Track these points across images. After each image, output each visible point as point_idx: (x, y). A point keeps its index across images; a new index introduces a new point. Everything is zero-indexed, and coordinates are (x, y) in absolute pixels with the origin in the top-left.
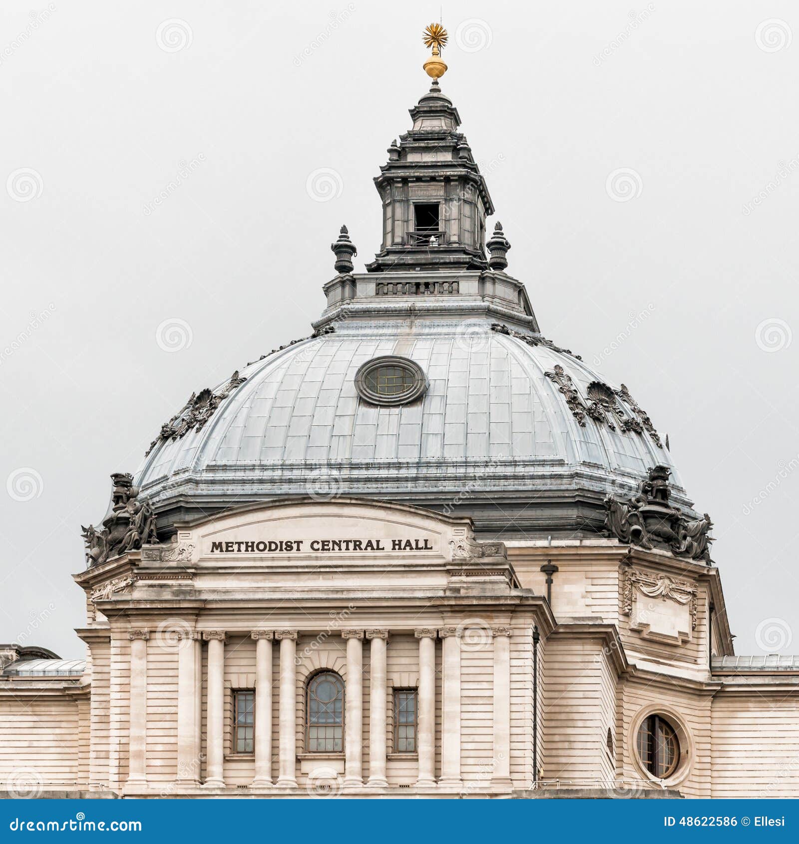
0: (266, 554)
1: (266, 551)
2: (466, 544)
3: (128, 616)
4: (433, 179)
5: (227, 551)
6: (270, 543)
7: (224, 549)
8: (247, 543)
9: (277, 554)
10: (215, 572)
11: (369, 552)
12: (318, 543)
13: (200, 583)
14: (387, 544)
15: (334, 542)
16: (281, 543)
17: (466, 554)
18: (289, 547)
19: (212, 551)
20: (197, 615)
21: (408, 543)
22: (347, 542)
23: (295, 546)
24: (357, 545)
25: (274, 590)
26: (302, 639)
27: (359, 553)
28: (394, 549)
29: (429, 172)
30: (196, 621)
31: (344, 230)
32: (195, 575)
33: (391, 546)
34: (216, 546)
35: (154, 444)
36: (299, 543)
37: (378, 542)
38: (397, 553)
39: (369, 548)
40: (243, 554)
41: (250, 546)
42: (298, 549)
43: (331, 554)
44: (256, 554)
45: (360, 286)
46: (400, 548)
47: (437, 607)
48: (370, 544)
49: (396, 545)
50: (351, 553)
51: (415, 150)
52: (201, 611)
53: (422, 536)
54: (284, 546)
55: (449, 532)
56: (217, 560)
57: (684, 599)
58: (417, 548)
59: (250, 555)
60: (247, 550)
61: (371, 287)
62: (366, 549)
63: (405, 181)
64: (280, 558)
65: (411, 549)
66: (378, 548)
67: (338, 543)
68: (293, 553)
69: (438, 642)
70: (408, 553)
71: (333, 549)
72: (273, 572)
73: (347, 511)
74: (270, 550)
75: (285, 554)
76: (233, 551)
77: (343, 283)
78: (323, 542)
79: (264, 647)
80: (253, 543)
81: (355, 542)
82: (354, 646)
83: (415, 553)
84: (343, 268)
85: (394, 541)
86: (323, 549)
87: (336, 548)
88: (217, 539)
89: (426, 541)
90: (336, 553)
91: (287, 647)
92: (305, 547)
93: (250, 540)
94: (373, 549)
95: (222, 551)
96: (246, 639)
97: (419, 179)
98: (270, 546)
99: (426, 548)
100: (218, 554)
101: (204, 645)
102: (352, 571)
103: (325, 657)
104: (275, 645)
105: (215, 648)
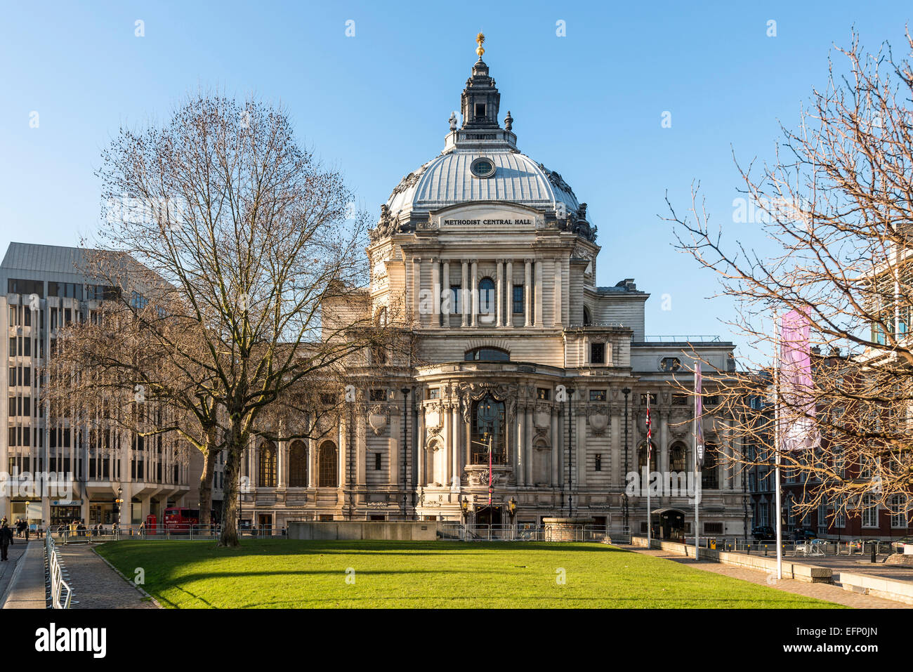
0: (466, 226)
1: (466, 224)
3: (412, 252)
4: (483, 94)
6: (468, 221)
7: (450, 223)
8: (459, 221)
9: (470, 226)
10: (447, 233)
12: (486, 221)
13: (442, 238)
14: (513, 222)
15: (493, 221)
19: (445, 224)
20: (440, 252)
21: (521, 221)
22: (498, 221)
23: (477, 222)
25: (469, 241)
26: (480, 262)
27: (502, 225)
29: (482, 91)
30: (439, 254)
32: (438, 234)
33: (515, 223)
34: (446, 222)
36: (479, 221)
39: (506, 224)
40: (457, 226)
42: (479, 224)
44: (462, 225)
46: (518, 224)
47: (533, 249)
48: (506, 221)
49: (517, 222)
50: (499, 226)
52: (443, 248)
53: (526, 217)
54: (473, 222)
55: (537, 216)
56: (447, 228)
58: (525, 223)
59: (460, 226)
60: (458, 224)
63: (473, 95)
64: (472, 228)
65: (522, 224)
66: (509, 223)
68: (477, 225)
69: (533, 264)
70: (521, 226)
71: (492, 224)
72: (468, 233)
73: (497, 207)
74: (468, 224)
75: (473, 226)
76: (453, 224)
78: (488, 221)
79: (465, 266)
80: (461, 221)
81: (501, 221)
82: (500, 266)
83: (524, 225)
85: (516, 220)
86: (488, 224)
88: (447, 219)
90: (493, 226)
91: (474, 266)
92: (481, 223)
96: (458, 263)
97: (478, 94)
99: (529, 223)
100: (447, 226)
101: (441, 265)
102: (499, 233)
103: (488, 271)
104: (470, 265)
105: (446, 266)
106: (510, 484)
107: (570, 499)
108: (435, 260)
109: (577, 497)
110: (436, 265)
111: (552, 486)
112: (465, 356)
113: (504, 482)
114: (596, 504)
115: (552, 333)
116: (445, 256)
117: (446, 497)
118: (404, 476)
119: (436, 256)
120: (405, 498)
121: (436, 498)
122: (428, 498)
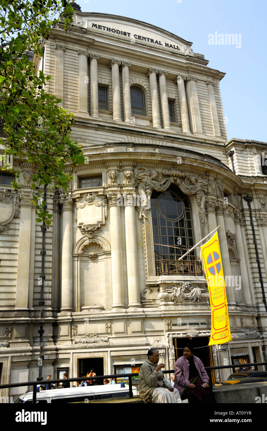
0: (115, 34)
1: (116, 33)
5: (99, 28)
6: (117, 30)
7: (98, 27)
8: (107, 28)
9: (120, 35)
10: (94, 34)
11: (157, 44)
12: (137, 36)
15: (143, 37)
16: (122, 32)
17: (192, 55)
18: (125, 34)
19: (92, 26)
21: (171, 45)
22: (148, 39)
23: (127, 35)
24: (152, 41)
27: (152, 44)
28: (166, 46)
30: (87, 50)
32: (85, 33)
33: (165, 45)
34: (94, 25)
36: (129, 34)
37: (160, 42)
38: (167, 47)
39: (157, 43)
41: (109, 29)
42: (129, 36)
43: (142, 41)
44: (112, 33)
46: (168, 46)
48: (157, 42)
49: (167, 45)
50: (150, 43)
52: (91, 45)
53: (176, 45)
54: (123, 33)
55: (185, 46)
58: (174, 48)
59: (108, 32)
60: (107, 30)
62: (155, 43)
65: (172, 48)
66: (160, 44)
67: (145, 38)
68: (127, 37)
69: (186, 82)
71: (143, 40)
72: (119, 41)
73: (146, 28)
74: (117, 33)
75: (123, 36)
76: (101, 29)
78: (139, 36)
80: (110, 28)
81: (151, 39)
83: (173, 49)
85: (166, 43)
86: (139, 38)
87: (144, 40)
88: (95, 23)
89: (177, 47)
91: (127, 69)
92: (132, 36)
93: (109, 27)
94: (158, 43)
95: (96, 27)
98: (117, 32)
99: (178, 49)
100: (94, 28)
101: (89, 60)
102: (150, 48)
103: (139, 80)
105: (94, 63)
110: (83, 60)
115: (215, 143)
116: (93, 52)
117: (119, 326)
118: (38, 296)
119: (84, 49)
120: (41, 332)
121: (101, 327)
122: (82, 328)
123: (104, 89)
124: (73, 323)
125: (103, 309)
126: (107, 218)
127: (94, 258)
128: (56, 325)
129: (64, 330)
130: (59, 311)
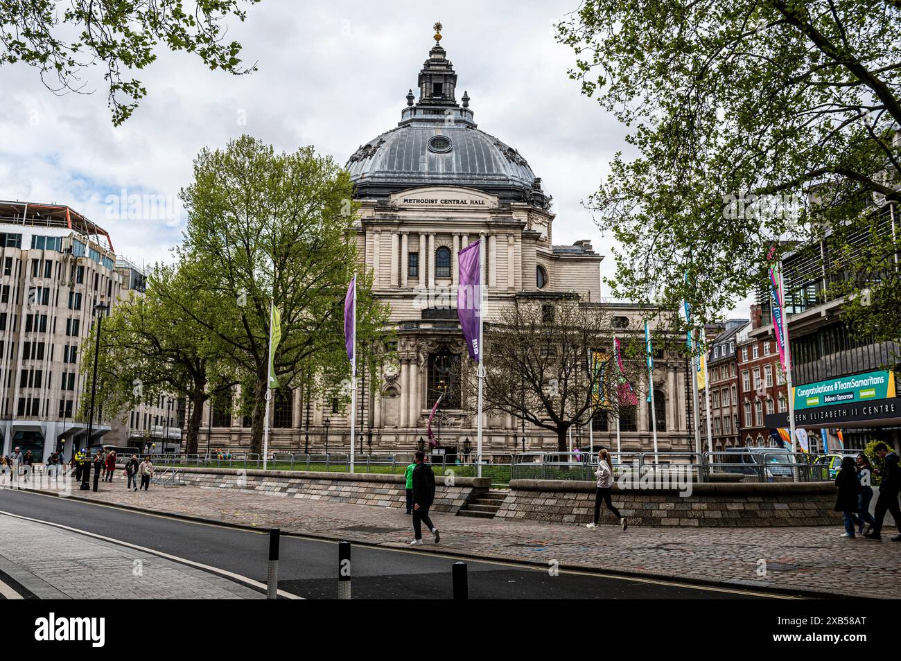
0: (424, 204)
2: (497, 203)
4: (440, 75)
5: (410, 202)
10: (404, 209)
11: (462, 205)
12: (443, 200)
13: (401, 214)
14: (468, 202)
15: (449, 200)
17: (497, 206)
18: (433, 202)
19: (404, 202)
20: (398, 225)
21: (476, 202)
22: (454, 200)
23: (435, 201)
24: (458, 202)
25: (427, 217)
26: (437, 235)
27: (458, 205)
30: (398, 227)
31: (410, 91)
32: (398, 210)
33: (470, 203)
34: (406, 200)
35: (348, 163)
37: (465, 201)
38: (472, 205)
39: (462, 203)
40: (415, 204)
41: (418, 201)
42: (436, 203)
43: (448, 204)
44: (421, 204)
45: (417, 111)
47: (487, 225)
48: (462, 201)
49: (472, 202)
50: (455, 204)
51: (433, 65)
52: (402, 223)
53: (481, 199)
54: (431, 201)
55: (491, 198)
56: (406, 205)
57: (546, 225)
58: (479, 203)
59: (418, 204)
61: (422, 111)
63: (431, 75)
64: (429, 205)
66: (465, 203)
67: (451, 201)
68: (434, 204)
69: (487, 238)
70: (476, 205)
72: (427, 210)
73: (453, 189)
74: (426, 203)
75: (431, 204)
76: (412, 202)
77: (411, 109)
78: (445, 200)
79: (423, 238)
81: (457, 200)
82: (456, 238)
83: (478, 205)
84: (410, 104)
86: (445, 203)
88: (406, 198)
89: (483, 201)
90: (450, 204)
91: (432, 238)
92: (439, 202)
93: (418, 198)
95: (408, 202)
96: (417, 235)
97: (435, 75)
98: (425, 201)
99: (483, 203)
100: (406, 203)
101: (400, 236)
102: (456, 211)
103: (444, 242)
104: (427, 237)
105: (405, 238)
106: (465, 426)
107: (523, 440)
108: (395, 232)
109: (530, 439)
110: (395, 237)
111: (506, 429)
112: (422, 314)
113: (459, 424)
114: (548, 444)
115: (506, 295)
116: (404, 229)
117: (402, 438)
118: (360, 419)
119: (395, 228)
120: (362, 439)
121: (393, 438)
122: (384, 438)
123: (414, 256)
124: (379, 435)
125: (396, 428)
126: (400, 372)
127: (393, 396)
128: (370, 435)
129: (374, 439)
130: (373, 428)
